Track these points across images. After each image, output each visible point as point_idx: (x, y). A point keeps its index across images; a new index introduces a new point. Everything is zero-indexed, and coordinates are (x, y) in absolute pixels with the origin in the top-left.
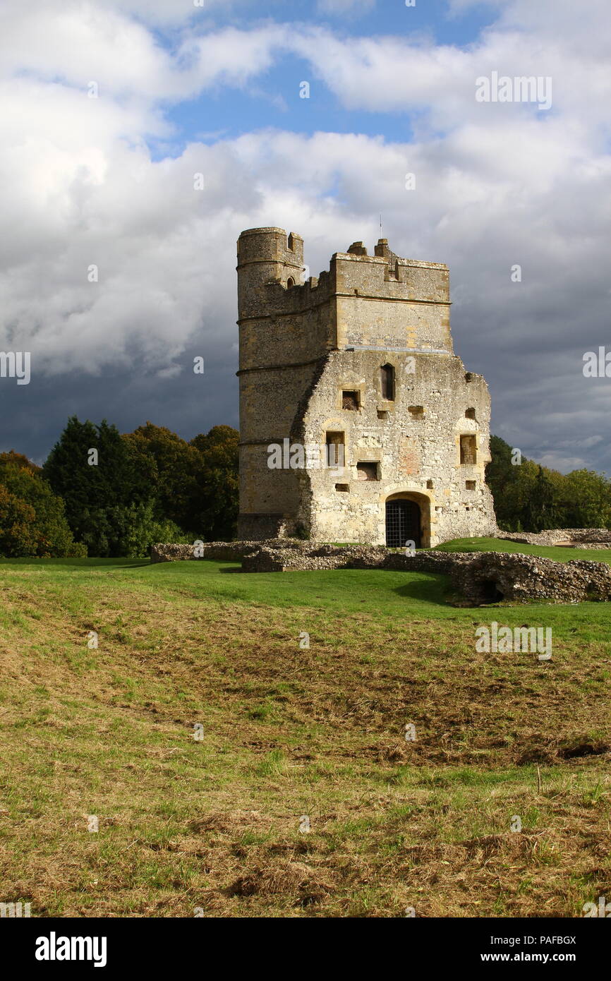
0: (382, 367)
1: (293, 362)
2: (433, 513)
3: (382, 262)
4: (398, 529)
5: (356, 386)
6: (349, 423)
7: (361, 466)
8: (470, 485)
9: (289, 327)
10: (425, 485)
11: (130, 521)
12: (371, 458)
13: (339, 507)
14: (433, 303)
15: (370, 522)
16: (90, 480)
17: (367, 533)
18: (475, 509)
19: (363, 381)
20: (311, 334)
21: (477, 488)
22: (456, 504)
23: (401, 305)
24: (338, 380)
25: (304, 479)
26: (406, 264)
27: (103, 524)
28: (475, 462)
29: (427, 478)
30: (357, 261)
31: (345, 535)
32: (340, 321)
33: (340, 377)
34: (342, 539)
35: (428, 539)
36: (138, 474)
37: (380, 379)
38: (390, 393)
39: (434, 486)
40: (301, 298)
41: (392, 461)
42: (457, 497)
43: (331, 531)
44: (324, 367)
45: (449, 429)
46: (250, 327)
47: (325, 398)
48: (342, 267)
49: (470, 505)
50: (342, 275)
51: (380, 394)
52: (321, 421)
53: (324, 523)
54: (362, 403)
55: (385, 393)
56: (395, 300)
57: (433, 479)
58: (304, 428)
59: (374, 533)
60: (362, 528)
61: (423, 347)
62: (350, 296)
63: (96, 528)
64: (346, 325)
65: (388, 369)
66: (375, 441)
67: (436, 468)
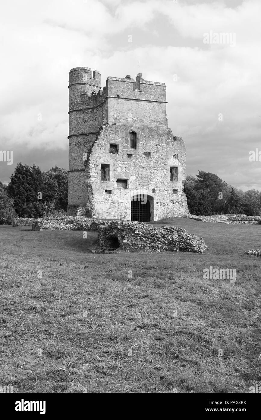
0: (130, 133)
1: (92, 131)
2: (155, 205)
3: (132, 82)
4: (138, 213)
5: (116, 142)
6: (112, 160)
7: (119, 181)
8: (175, 191)
9: (91, 115)
10: (152, 191)
11: (44, 209)
12: (124, 177)
13: (107, 201)
14: (158, 102)
15: (123, 209)
16: (26, 191)
17: (121, 214)
18: (177, 204)
19: (120, 139)
20: (100, 118)
21: (178, 193)
22: (168, 201)
23: (141, 103)
24: (107, 139)
25: (89, 187)
26: (144, 83)
27: (32, 211)
28: (177, 181)
29: (153, 188)
30: (118, 81)
31: (109, 215)
32: (109, 110)
33: (108, 137)
34: (108, 217)
35: (153, 218)
36: (49, 188)
37: (129, 139)
38: (134, 145)
39: (156, 192)
40: (96, 101)
41: (134, 179)
42: (168, 197)
43: (102, 213)
44: (100, 132)
45: (165, 163)
46: (73, 114)
47: (101, 147)
48: (111, 83)
49: (175, 201)
50: (111, 88)
51: (129, 146)
52: (98, 159)
53: (99, 209)
54: (120, 150)
55: (132, 146)
56: (138, 100)
57: (156, 188)
58: (89, 162)
59: (125, 214)
60: (119, 212)
61: (152, 123)
62: (115, 98)
63: (29, 212)
64: (113, 112)
65: (133, 134)
66: (126, 169)
67: (158, 183)
